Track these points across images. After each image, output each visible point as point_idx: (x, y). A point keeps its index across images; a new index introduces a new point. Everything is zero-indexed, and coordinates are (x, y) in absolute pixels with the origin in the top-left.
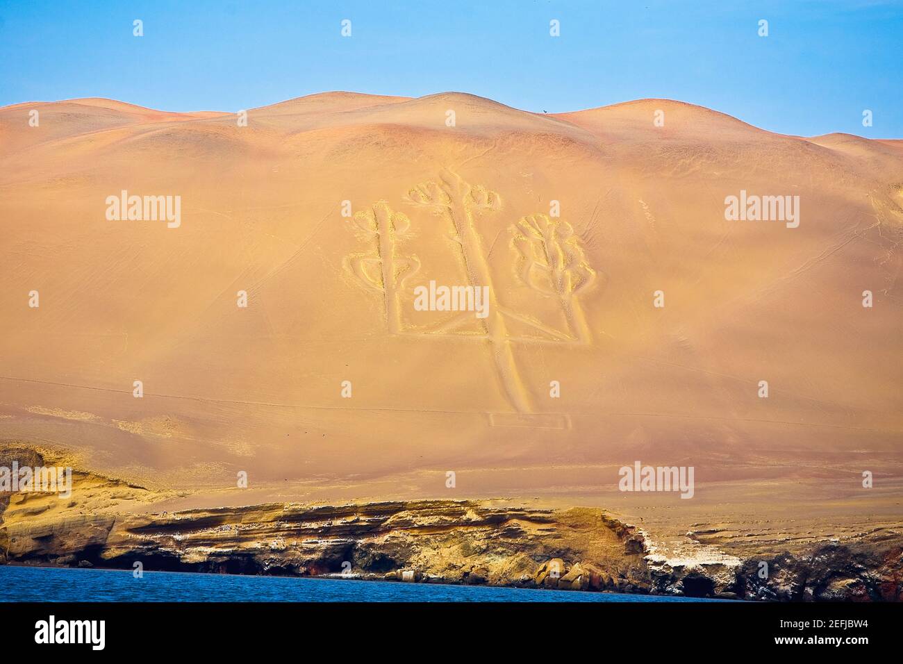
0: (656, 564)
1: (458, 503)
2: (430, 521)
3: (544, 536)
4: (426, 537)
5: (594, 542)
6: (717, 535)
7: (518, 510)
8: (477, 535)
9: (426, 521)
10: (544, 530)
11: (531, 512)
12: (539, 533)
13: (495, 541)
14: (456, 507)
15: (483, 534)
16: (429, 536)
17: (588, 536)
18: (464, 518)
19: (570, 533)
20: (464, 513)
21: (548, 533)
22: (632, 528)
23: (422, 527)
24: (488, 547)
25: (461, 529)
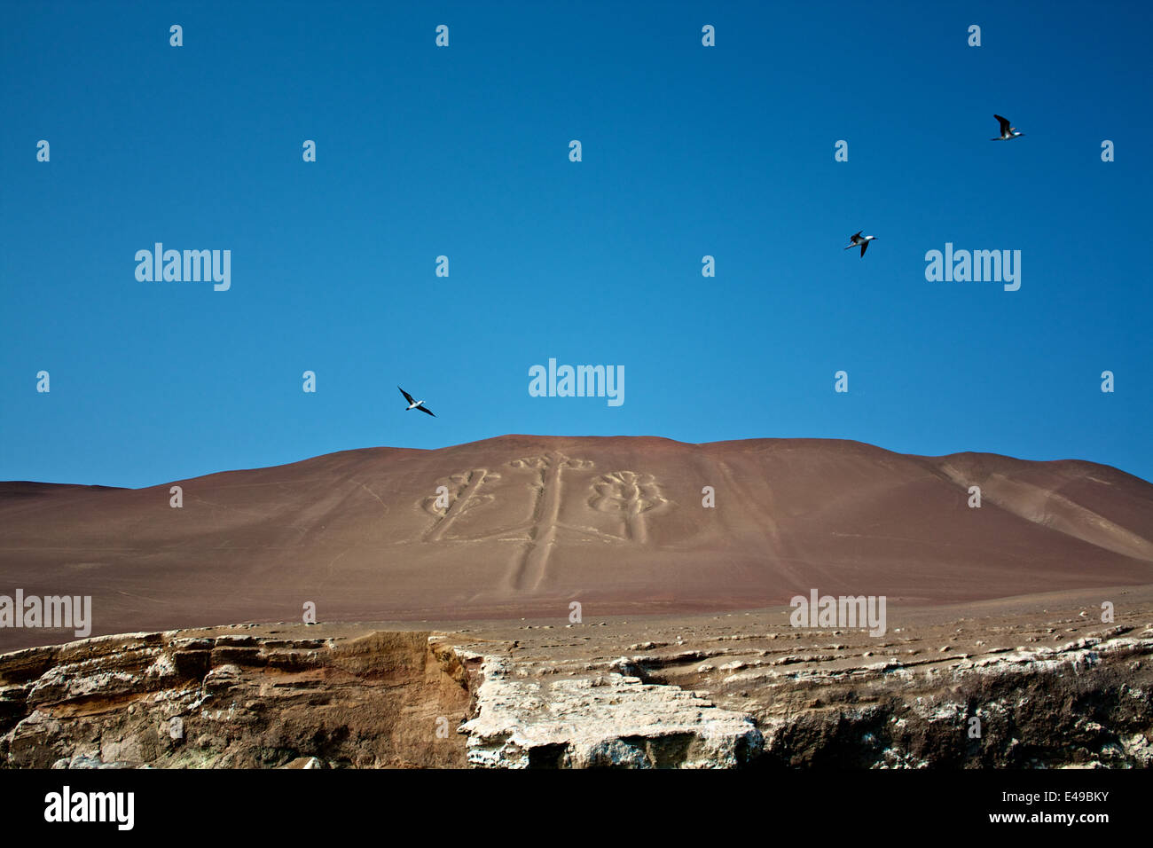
0: (487, 743)
1: (140, 640)
2: (93, 685)
3: (287, 699)
4: (84, 720)
5: (413, 709)
6: (700, 667)
7: (240, 643)
8: (167, 710)
9: (87, 685)
10: (290, 685)
11: (271, 646)
12: (277, 692)
13: (196, 719)
14: (137, 649)
15: (177, 705)
16: (90, 720)
17: (401, 697)
18: (150, 670)
19: (355, 691)
20: (150, 661)
21: (301, 692)
22: (478, 661)
23: (80, 700)
24: (185, 734)
25: (145, 699)
